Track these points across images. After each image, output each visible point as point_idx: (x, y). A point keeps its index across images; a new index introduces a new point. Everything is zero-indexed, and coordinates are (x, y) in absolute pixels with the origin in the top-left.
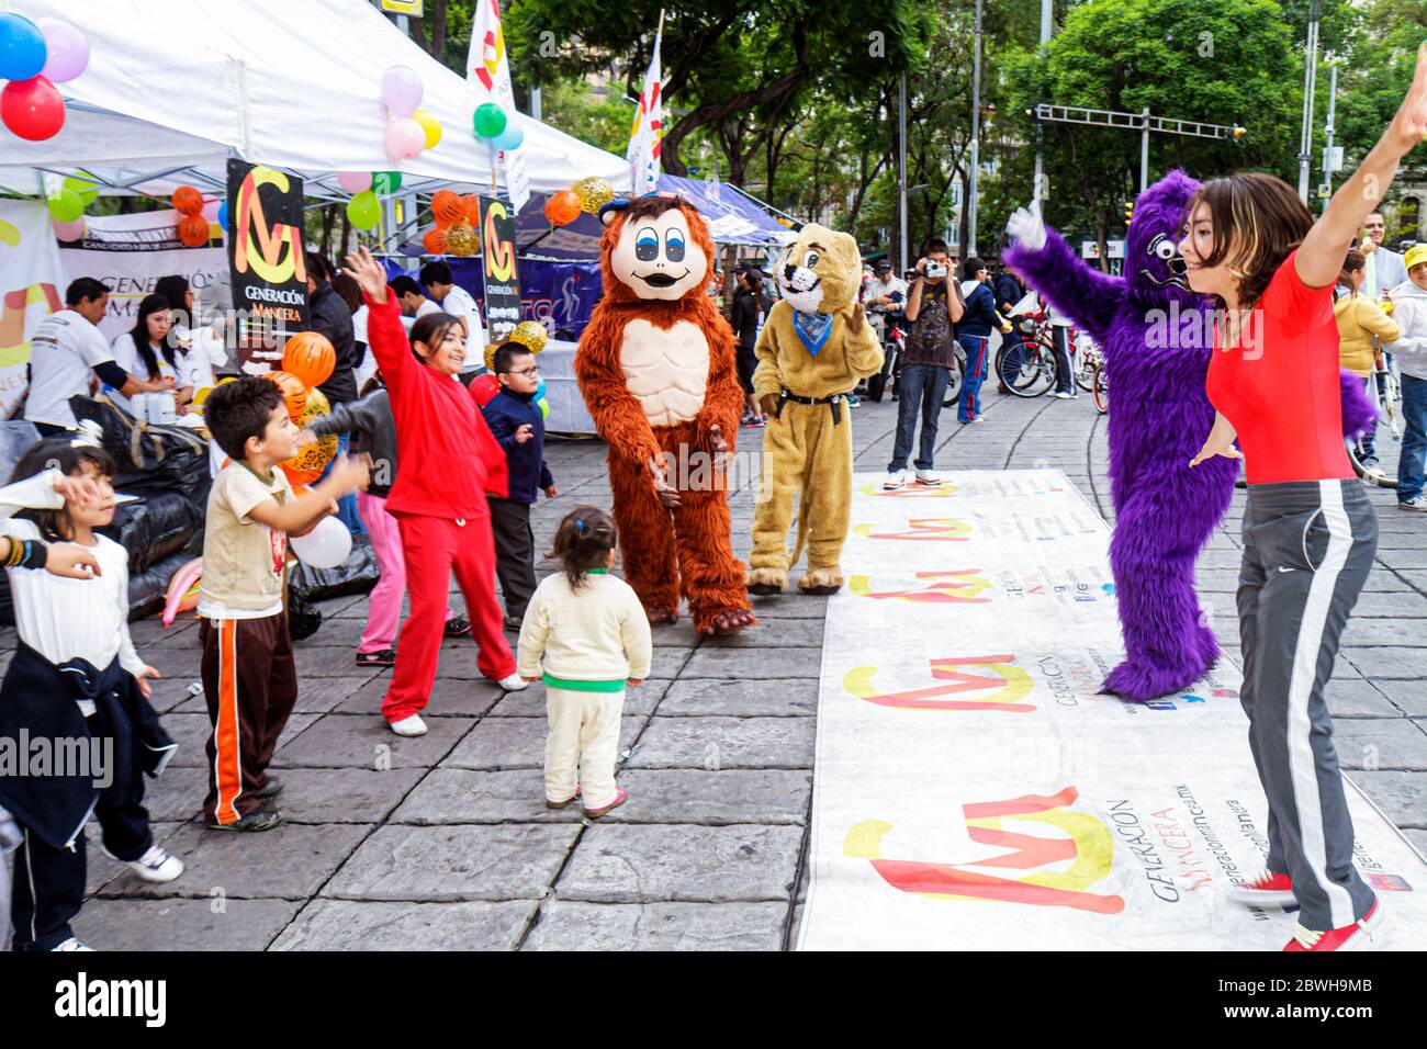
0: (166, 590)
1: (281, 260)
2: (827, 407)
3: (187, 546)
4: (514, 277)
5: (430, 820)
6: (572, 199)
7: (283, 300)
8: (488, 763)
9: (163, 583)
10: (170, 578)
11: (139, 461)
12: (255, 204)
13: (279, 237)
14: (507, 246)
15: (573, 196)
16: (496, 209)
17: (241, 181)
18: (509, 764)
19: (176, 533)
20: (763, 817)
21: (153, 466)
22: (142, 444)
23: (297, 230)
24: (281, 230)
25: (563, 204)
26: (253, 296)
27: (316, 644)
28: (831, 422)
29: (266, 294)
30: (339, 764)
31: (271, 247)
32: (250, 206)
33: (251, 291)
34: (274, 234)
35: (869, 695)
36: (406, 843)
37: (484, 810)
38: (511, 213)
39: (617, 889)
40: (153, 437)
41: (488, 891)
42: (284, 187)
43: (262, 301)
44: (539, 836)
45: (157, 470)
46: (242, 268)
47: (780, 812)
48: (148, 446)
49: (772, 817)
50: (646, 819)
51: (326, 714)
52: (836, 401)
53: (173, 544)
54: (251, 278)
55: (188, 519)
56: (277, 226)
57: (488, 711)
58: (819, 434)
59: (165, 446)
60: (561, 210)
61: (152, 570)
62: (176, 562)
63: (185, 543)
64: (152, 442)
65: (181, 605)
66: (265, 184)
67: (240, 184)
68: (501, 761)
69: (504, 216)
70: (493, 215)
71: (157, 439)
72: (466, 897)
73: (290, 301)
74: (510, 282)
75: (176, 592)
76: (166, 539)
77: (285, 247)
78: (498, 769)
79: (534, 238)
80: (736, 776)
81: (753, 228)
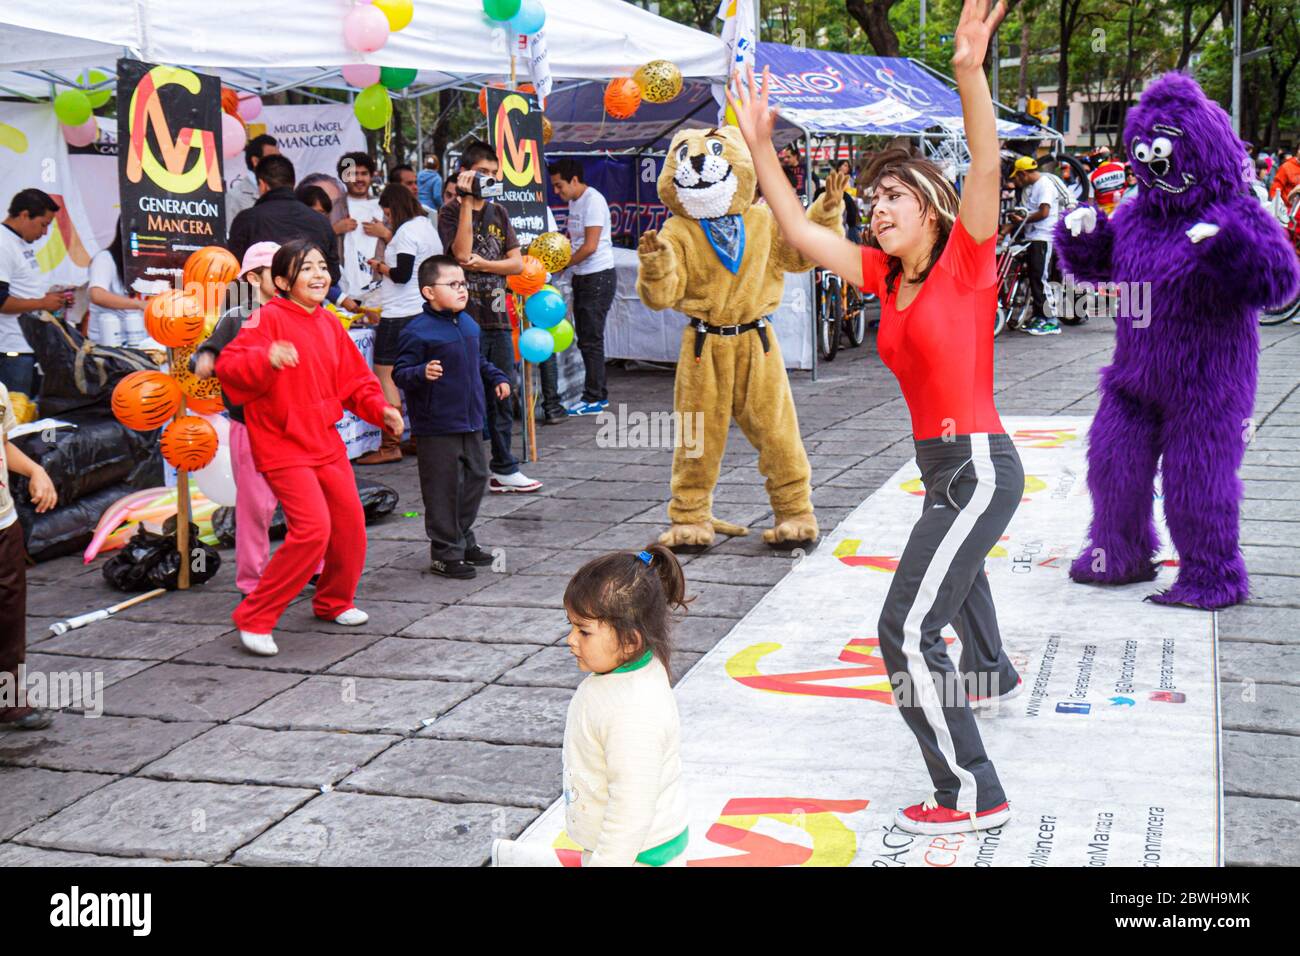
0: (95, 524)
1: (188, 168)
2: (754, 332)
3: (130, 479)
4: (539, 180)
5: (176, 775)
6: (629, 88)
7: (188, 211)
8: (280, 723)
9: (94, 516)
10: (103, 511)
11: (82, 385)
12: (154, 108)
13: (186, 143)
14: (529, 146)
15: (630, 84)
16: (512, 103)
17: (135, 83)
18: (301, 724)
19: (109, 465)
20: (508, 798)
21: (95, 391)
22: (85, 366)
23: (211, 134)
24: (190, 135)
25: (617, 94)
26: (150, 208)
27: (214, 589)
28: (761, 350)
29: (165, 206)
30: (133, 713)
31: (176, 154)
32: (148, 108)
33: (146, 203)
34: (179, 140)
35: (745, 674)
36: (131, 797)
37: (234, 769)
38: (536, 106)
39: (295, 858)
40: (97, 360)
41: (171, 849)
42: (194, 87)
43: (161, 212)
44: (262, 799)
45: (99, 395)
46: (134, 176)
47: (529, 793)
48: (91, 369)
49: (517, 798)
50: (387, 790)
51: (164, 662)
52: (761, 325)
53: (109, 475)
54: (147, 186)
55: (127, 449)
56: (184, 130)
57: (328, 667)
58: (749, 366)
59: (107, 370)
60: (616, 100)
61: (83, 503)
62: (113, 495)
63: (127, 475)
64: (94, 364)
65: (106, 543)
66: (167, 86)
67: (136, 85)
68: (294, 722)
69: (524, 109)
70: (507, 110)
71: (100, 361)
72: (147, 853)
73: (199, 211)
74: (532, 186)
75: (105, 526)
76: (97, 470)
77: (194, 154)
78: (288, 728)
79: (660, 131)
80: (517, 753)
81: (915, 114)
